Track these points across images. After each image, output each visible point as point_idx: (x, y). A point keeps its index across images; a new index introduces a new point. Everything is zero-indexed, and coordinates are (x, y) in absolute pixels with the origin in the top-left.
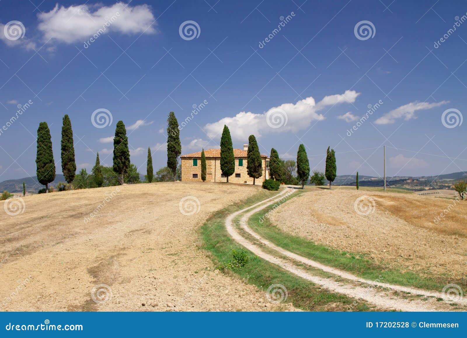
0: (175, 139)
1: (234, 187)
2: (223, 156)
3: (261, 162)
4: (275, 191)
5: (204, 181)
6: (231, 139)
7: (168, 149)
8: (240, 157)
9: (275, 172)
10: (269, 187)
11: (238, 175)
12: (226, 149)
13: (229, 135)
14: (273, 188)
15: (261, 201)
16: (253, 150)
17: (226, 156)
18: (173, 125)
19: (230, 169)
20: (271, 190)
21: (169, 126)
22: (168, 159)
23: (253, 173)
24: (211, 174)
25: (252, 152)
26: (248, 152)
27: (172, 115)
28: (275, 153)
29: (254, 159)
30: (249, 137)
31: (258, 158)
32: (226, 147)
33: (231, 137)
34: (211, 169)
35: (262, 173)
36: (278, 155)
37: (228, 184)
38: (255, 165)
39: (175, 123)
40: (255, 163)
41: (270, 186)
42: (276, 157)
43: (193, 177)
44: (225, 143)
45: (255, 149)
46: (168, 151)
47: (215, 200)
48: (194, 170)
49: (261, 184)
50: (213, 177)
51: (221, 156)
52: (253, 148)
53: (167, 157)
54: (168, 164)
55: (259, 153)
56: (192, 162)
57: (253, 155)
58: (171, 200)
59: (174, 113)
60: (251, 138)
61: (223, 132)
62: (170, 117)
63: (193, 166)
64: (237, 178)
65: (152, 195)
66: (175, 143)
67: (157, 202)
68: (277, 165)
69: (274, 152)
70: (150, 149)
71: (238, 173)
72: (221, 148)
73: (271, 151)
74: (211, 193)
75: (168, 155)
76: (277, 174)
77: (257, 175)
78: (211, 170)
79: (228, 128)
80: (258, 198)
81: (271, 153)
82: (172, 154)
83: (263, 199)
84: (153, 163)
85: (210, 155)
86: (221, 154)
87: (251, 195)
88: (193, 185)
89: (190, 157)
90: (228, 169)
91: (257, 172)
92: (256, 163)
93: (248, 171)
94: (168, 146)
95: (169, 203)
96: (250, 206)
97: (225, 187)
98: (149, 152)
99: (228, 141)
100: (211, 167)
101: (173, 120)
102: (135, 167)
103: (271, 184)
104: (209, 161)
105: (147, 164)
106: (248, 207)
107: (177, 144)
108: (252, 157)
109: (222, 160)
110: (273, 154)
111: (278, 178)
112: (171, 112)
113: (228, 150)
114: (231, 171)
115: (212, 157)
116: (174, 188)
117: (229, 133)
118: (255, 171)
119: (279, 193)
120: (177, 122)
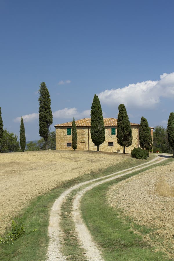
0: (46, 109)
1: (103, 155)
2: (93, 125)
3: (131, 131)
4: (144, 160)
5: (75, 150)
6: (101, 108)
7: (40, 118)
8: (112, 126)
9: (144, 141)
10: (137, 155)
11: (111, 144)
12: (96, 118)
13: (99, 104)
14: (141, 157)
15: (123, 170)
16: (122, 119)
17: (95, 125)
18: (44, 95)
19: (101, 138)
20: (140, 159)
21: (41, 96)
22: (40, 128)
23: (123, 141)
24: (85, 143)
25: (121, 121)
26: (118, 121)
27: (43, 86)
28: (145, 122)
29: (124, 128)
30: (119, 106)
31: (127, 126)
32: (96, 116)
33: (100, 107)
34: (85, 137)
35: (132, 142)
36: (148, 124)
37: (98, 153)
38: (124, 134)
39: (46, 93)
40: (124, 132)
41: (139, 154)
42: (146, 126)
43: (67, 146)
44: (95, 113)
45: (124, 118)
46: (39, 120)
47: (76, 168)
48: (68, 139)
49: (130, 152)
50: (87, 146)
51: (91, 125)
52: (122, 117)
53: (39, 126)
54: (40, 133)
55: (129, 122)
56: (66, 131)
57: (122, 124)
58: (35, 169)
59: (45, 83)
60: (120, 107)
61: (94, 102)
62: (41, 87)
63: (67, 135)
64: (110, 147)
65: (19, 164)
66: (46, 113)
67: (20, 171)
68: (147, 134)
69: (143, 120)
70: (22, 119)
71: (111, 141)
72: (92, 117)
73: (141, 120)
74: (77, 161)
75: (40, 124)
76: (147, 142)
77: (127, 143)
78: (85, 139)
79: (98, 97)
80: (120, 167)
81: (141, 122)
82: (43, 124)
83: (126, 168)
84: (25, 132)
85: (83, 124)
86: (91, 123)
87: (114, 164)
88: (63, 154)
89: (64, 126)
90: (98, 138)
91: (127, 141)
92: (126, 132)
93: (117, 140)
94: (40, 115)
95: (30, 172)
96: (108, 174)
97: (93, 156)
98: (21, 122)
99: (98, 110)
100: (85, 136)
101: (44, 90)
102: (16, 136)
103: (139, 153)
104: (83, 130)
105: (20, 134)
106: (105, 176)
107: (48, 114)
108: (121, 126)
109: (92, 129)
110: (143, 123)
111: (148, 147)
112: (42, 83)
113: (98, 119)
114: (101, 140)
115: (86, 126)
116: (43, 157)
117: (99, 102)
118: (125, 140)
119: (147, 161)
120: (48, 92)
